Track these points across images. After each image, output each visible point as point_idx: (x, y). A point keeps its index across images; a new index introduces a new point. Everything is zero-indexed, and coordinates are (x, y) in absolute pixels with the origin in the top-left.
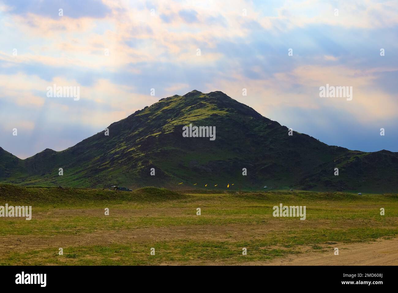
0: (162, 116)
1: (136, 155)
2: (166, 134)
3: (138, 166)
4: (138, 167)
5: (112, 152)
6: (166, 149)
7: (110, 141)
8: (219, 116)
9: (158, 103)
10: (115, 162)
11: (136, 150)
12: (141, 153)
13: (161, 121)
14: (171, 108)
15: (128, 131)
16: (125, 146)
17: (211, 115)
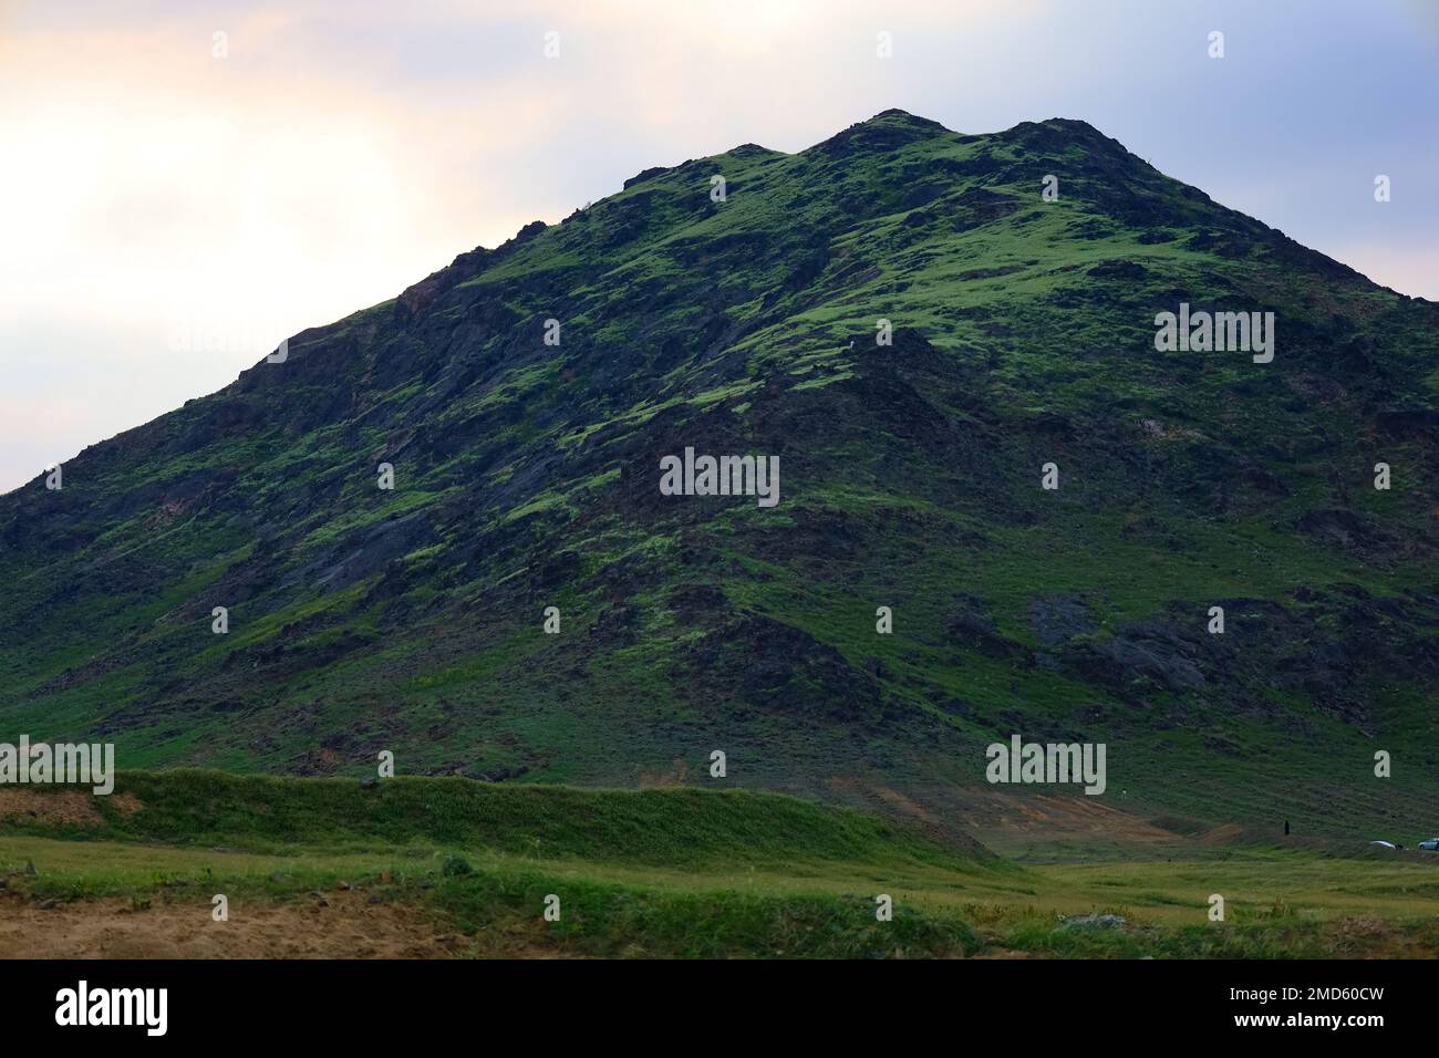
0: (672, 287)
1: (596, 546)
2: (805, 392)
3: (653, 626)
4: (655, 633)
5: (324, 534)
6: (836, 507)
7: (282, 460)
8: (1157, 276)
9: (625, 202)
10: (420, 600)
11: (575, 511)
12: (641, 533)
13: (673, 321)
14: (736, 231)
15: (414, 389)
16: (420, 489)
17: (1090, 273)
